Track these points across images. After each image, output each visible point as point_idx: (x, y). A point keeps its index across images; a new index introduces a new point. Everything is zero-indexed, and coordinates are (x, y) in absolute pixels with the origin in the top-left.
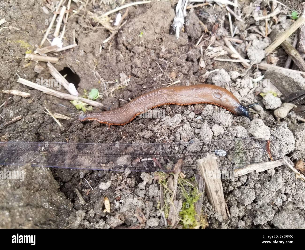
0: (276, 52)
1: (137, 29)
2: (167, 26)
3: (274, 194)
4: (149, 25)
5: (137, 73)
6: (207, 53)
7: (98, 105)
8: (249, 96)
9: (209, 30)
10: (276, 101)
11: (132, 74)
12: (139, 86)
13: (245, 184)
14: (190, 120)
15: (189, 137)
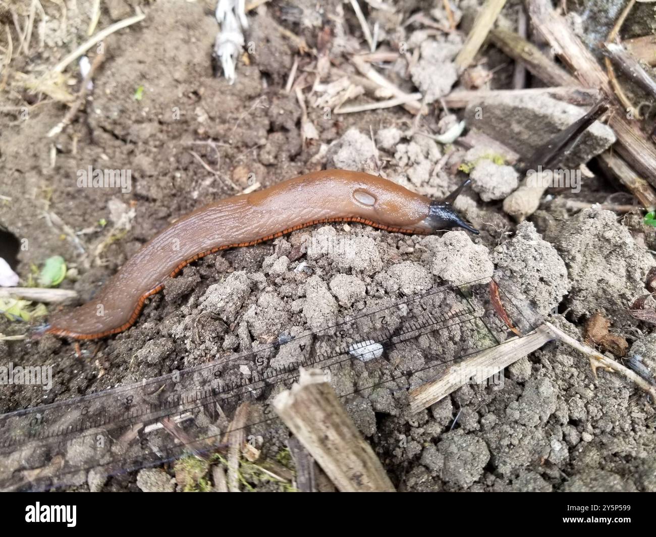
0: (485, 60)
1: (127, 82)
2: (200, 58)
3: (540, 434)
4: (154, 66)
5: (149, 190)
6: (316, 102)
7: (64, 298)
8: (435, 181)
9: (310, 47)
10: (502, 176)
11: (137, 197)
12: (160, 222)
13: (453, 426)
14: (278, 280)
15: (274, 328)
